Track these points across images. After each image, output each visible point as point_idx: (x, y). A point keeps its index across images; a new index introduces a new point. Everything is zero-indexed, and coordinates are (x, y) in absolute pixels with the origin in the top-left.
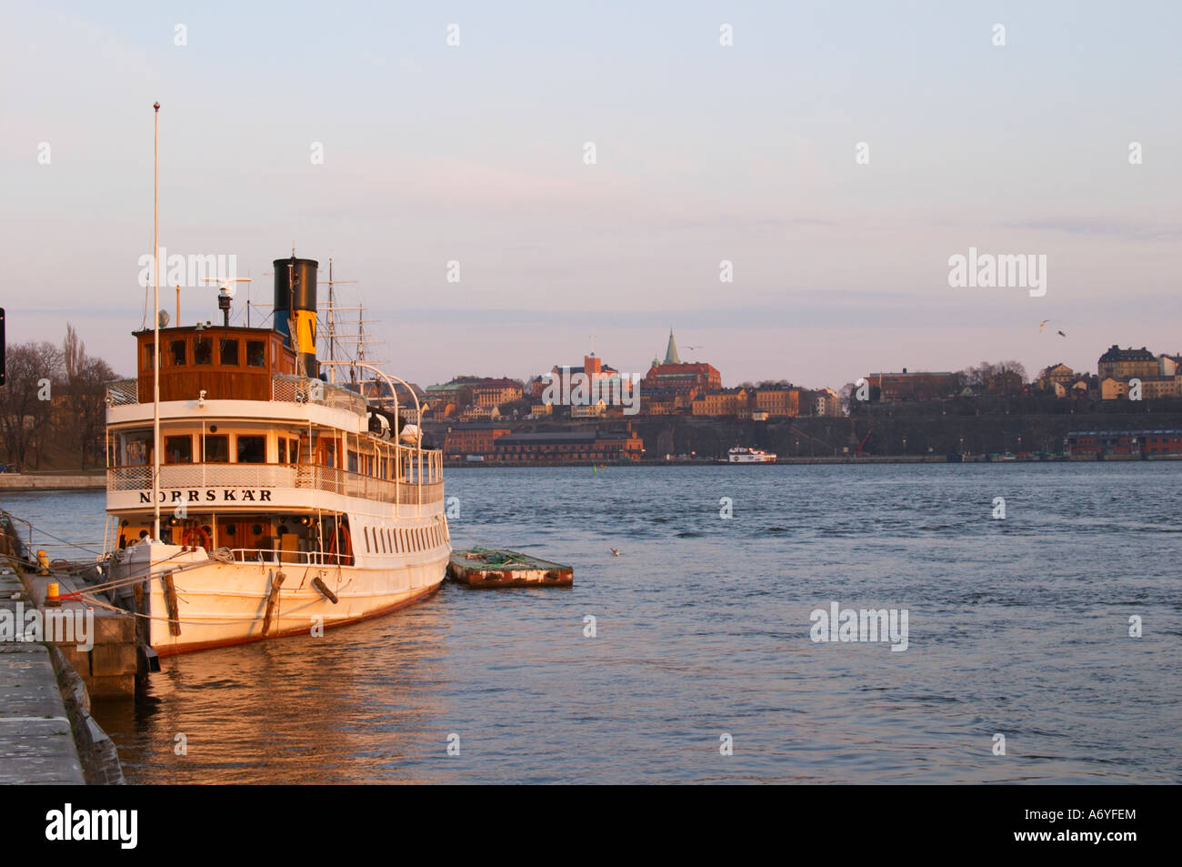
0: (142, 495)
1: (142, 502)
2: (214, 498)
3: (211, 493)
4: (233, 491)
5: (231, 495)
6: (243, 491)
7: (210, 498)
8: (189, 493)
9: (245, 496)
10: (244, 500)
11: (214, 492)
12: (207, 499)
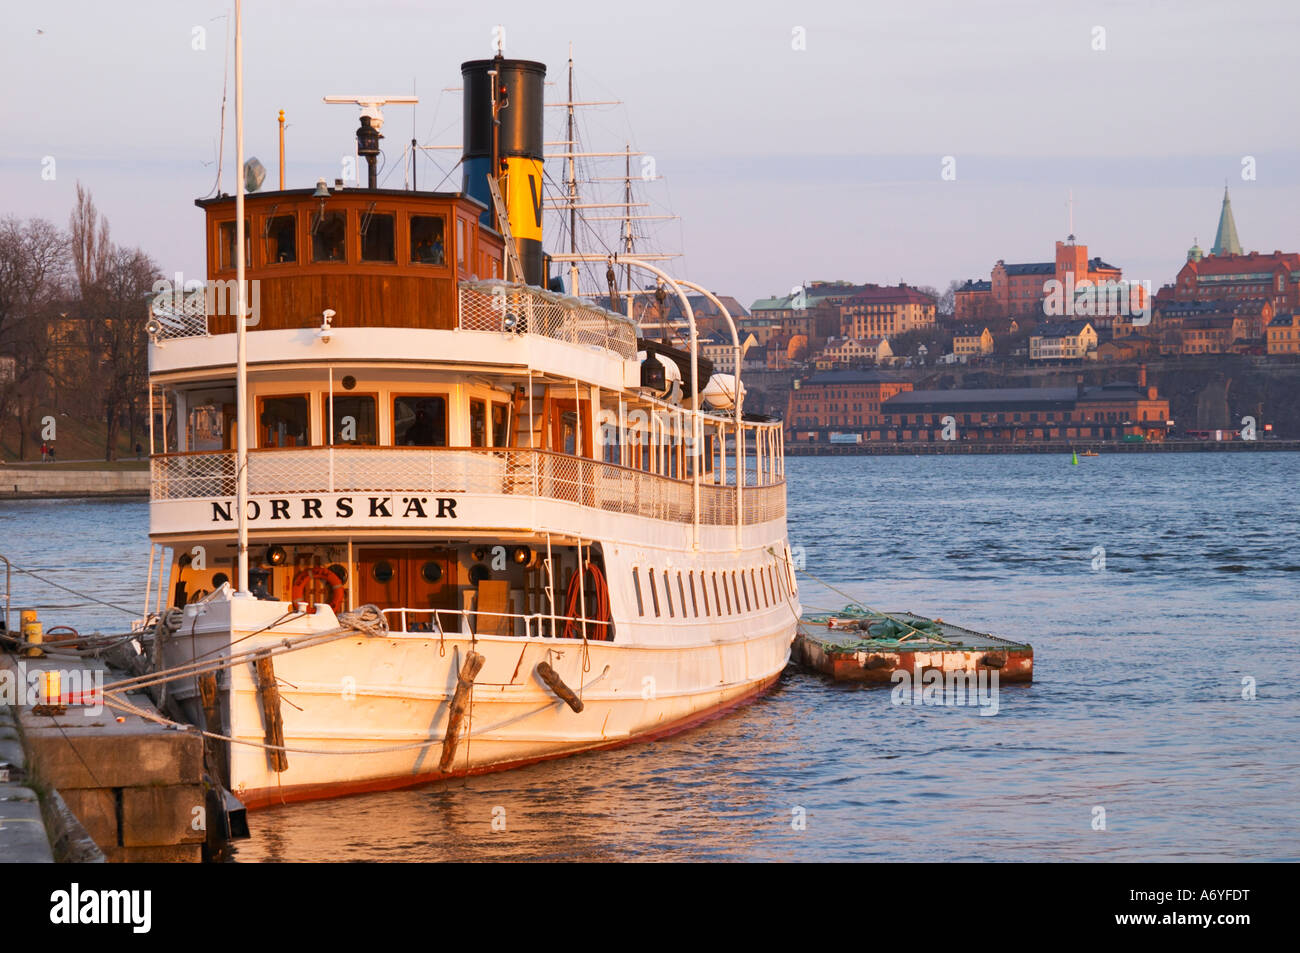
0: (217, 507)
1: (216, 519)
2: (350, 512)
3: (345, 502)
4: (386, 500)
5: (382, 507)
6: (405, 500)
7: (344, 512)
8: (303, 503)
9: (409, 509)
10: (406, 515)
11: (350, 500)
12: (338, 515)
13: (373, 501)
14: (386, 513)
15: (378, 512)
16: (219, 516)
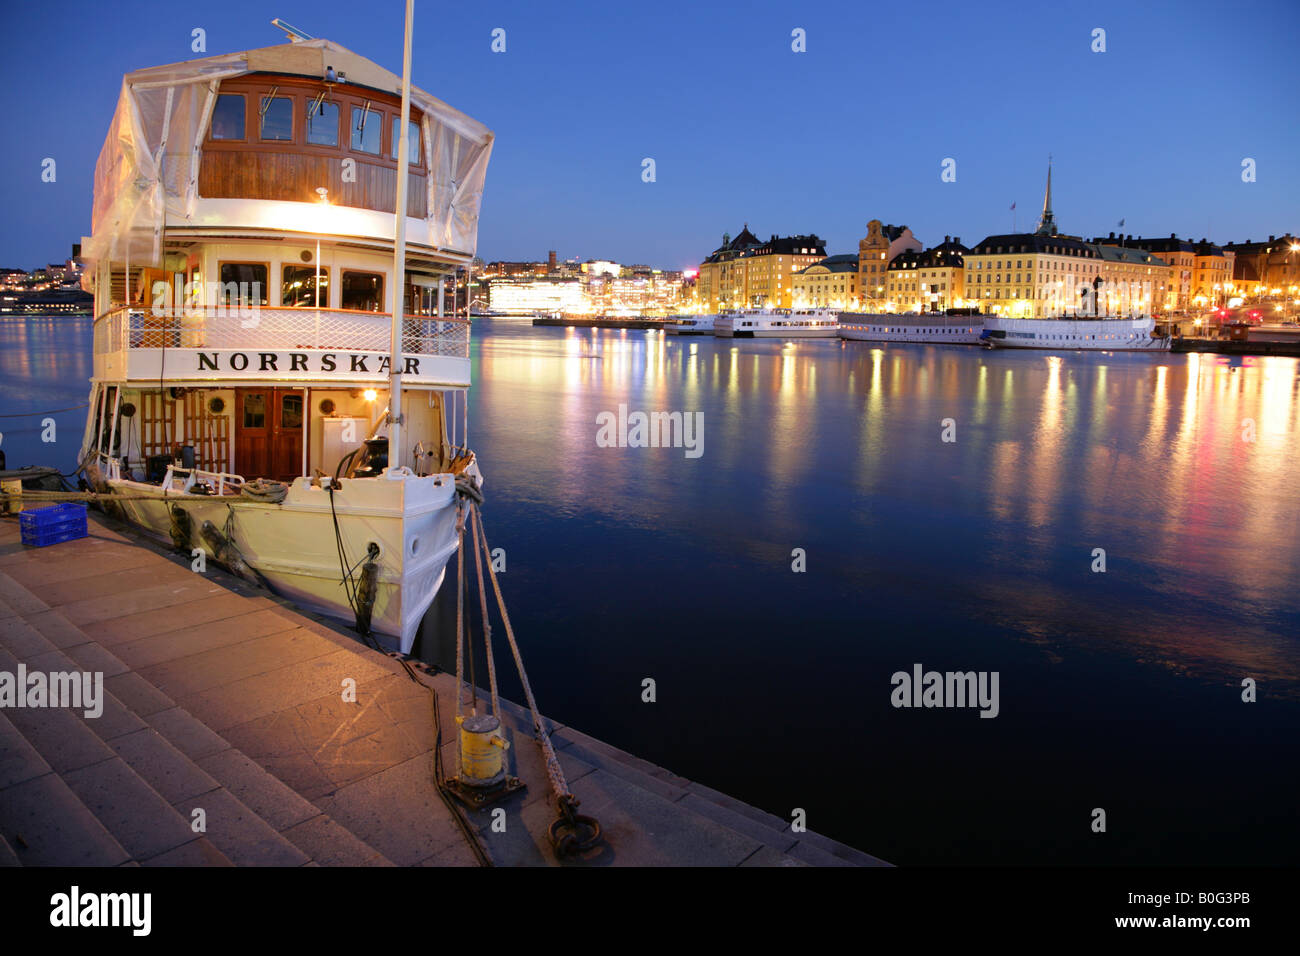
0: (203, 357)
1: (201, 368)
2: (333, 366)
3: (329, 358)
4: (365, 357)
5: (361, 364)
6: (380, 358)
7: (328, 367)
8: (291, 357)
9: (383, 366)
10: (381, 371)
11: (334, 356)
12: (323, 368)
13: (354, 358)
14: (364, 369)
15: (358, 367)
16: (205, 365)
